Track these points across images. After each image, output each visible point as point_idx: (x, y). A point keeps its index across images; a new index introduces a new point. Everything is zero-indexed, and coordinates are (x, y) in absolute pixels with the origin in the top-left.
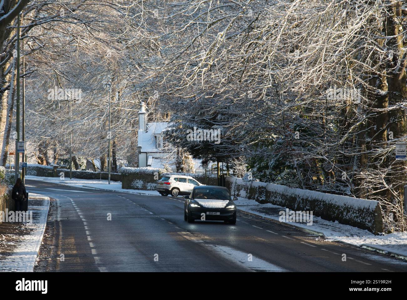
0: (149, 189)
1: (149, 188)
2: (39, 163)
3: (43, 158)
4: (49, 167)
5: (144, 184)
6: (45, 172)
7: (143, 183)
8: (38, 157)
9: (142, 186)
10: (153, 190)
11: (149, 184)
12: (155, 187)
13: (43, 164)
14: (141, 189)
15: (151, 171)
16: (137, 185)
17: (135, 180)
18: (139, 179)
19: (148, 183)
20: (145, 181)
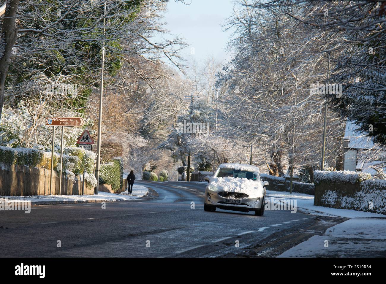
0: (343, 207)
1: (343, 205)
2: (270, 173)
3: (276, 168)
4: (282, 178)
5: (338, 198)
6: (274, 185)
7: (336, 197)
8: (270, 166)
9: (335, 201)
10: (349, 208)
11: (345, 198)
12: (352, 204)
13: (275, 174)
14: (334, 207)
15: (347, 176)
16: (329, 200)
17: (327, 191)
18: (332, 190)
19: (343, 197)
20: (340, 193)
